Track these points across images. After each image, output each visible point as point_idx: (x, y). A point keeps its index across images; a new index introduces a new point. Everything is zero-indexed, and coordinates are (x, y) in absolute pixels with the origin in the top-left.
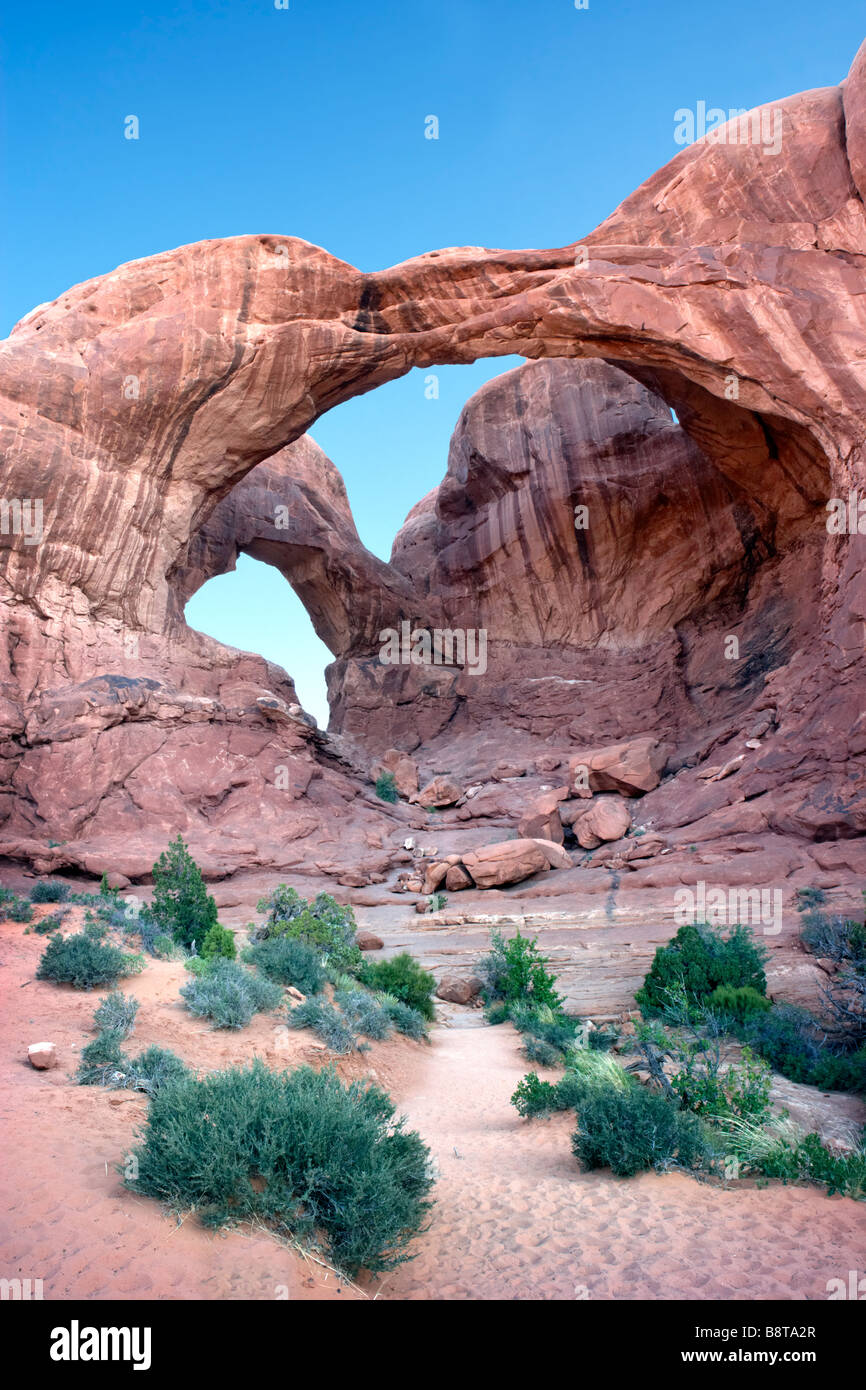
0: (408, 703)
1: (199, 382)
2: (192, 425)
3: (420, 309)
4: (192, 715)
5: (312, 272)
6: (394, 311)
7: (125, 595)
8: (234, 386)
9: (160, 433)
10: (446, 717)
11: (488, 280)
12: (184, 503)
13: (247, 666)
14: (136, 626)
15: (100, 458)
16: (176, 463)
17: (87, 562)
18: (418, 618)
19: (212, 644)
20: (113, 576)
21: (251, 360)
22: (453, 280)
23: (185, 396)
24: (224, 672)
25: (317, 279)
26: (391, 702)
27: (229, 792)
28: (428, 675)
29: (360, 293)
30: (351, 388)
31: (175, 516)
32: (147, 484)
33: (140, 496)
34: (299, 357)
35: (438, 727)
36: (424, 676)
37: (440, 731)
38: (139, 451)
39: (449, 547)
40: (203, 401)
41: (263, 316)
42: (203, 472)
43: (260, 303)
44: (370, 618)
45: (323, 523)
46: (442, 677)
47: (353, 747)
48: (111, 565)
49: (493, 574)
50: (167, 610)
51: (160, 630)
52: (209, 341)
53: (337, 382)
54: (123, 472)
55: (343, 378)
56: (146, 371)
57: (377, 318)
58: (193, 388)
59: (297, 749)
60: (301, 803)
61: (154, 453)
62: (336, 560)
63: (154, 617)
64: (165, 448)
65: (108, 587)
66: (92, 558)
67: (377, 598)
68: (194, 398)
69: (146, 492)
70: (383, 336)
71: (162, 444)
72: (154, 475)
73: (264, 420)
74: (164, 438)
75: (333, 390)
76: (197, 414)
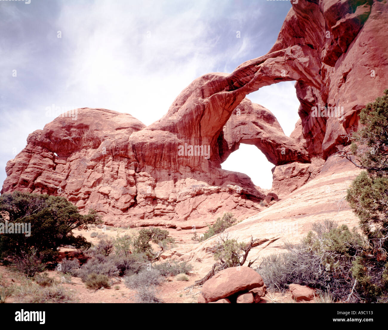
0: (294, 176)
1: (198, 115)
2: (201, 124)
3: (241, 81)
4: (212, 191)
6: (236, 83)
7: (198, 165)
8: (206, 113)
9: (195, 128)
10: (306, 179)
11: (251, 70)
14: (203, 172)
15: (184, 137)
16: (201, 134)
17: (187, 160)
20: (194, 162)
21: (207, 107)
22: (245, 72)
23: (196, 119)
24: (225, 179)
25: (216, 82)
26: (288, 177)
27: (217, 209)
29: (227, 82)
30: (234, 105)
32: (196, 140)
35: (303, 182)
36: (299, 167)
38: (192, 133)
40: (201, 119)
41: (207, 95)
42: (209, 133)
43: (206, 93)
46: (305, 167)
48: (193, 160)
49: (314, 133)
50: (209, 167)
52: (197, 106)
53: (230, 104)
54: (190, 139)
56: (187, 117)
57: (233, 86)
58: (197, 117)
60: (234, 210)
61: (195, 132)
63: (206, 169)
64: (197, 131)
65: (194, 165)
66: (188, 159)
68: (199, 119)
69: (196, 142)
71: (196, 130)
72: (197, 138)
73: (217, 118)
74: (196, 129)
75: (230, 106)
76: (201, 122)
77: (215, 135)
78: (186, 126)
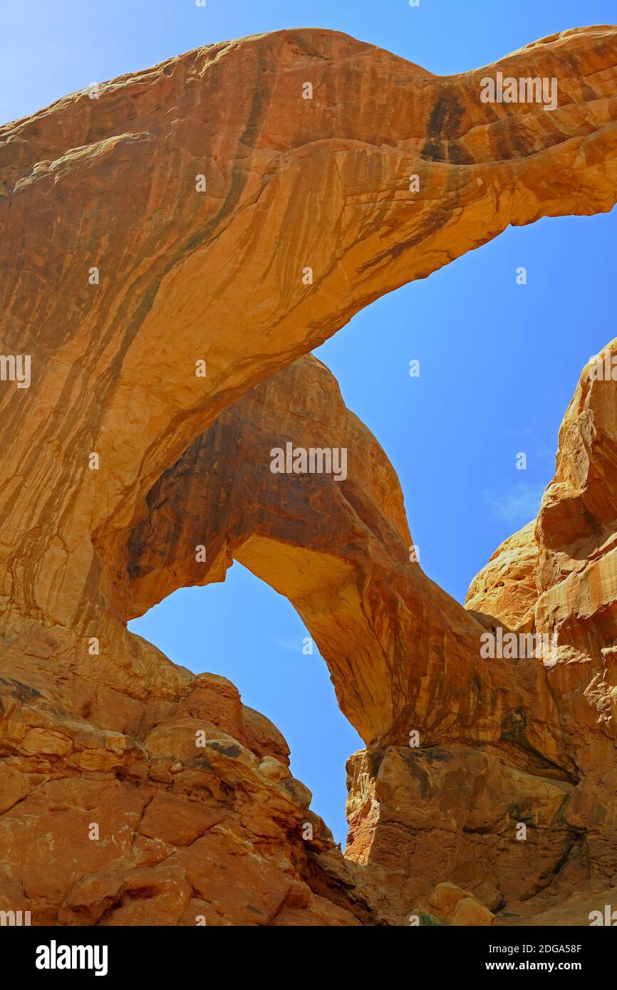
0: (482, 831)
1: (173, 225)
2: (159, 296)
3: (523, 128)
4: (85, 755)
5: (359, 75)
6: (482, 134)
7: (19, 554)
8: (227, 239)
10: (549, 864)
12: (136, 421)
13: (206, 696)
14: (29, 609)
16: (129, 355)
18: (504, 692)
19: (154, 658)
21: (255, 198)
23: (149, 246)
24: (166, 706)
25: (365, 87)
26: (454, 822)
28: (519, 787)
29: (429, 108)
30: (408, 257)
31: (119, 441)
32: (79, 382)
33: (65, 397)
34: (329, 195)
35: (535, 880)
36: (511, 787)
37: (539, 889)
38: (73, 327)
39: (555, 587)
40: (177, 259)
41: (278, 138)
43: (278, 119)
44: (425, 682)
45: (360, 526)
46: (542, 791)
47: (382, 890)
50: (86, 589)
51: (68, 621)
53: (388, 244)
54: (43, 357)
55: (397, 237)
56: (94, 203)
57: (453, 149)
58: (162, 233)
59: (264, 842)
61: (96, 333)
62: (377, 583)
63: (62, 596)
64: (112, 329)
67: (439, 650)
68: (161, 252)
69: (76, 392)
70: (462, 167)
71: (110, 322)
72: (90, 371)
73: (270, 303)
74: (113, 312)
75: (379, 259)
76: (166, 279)
77: (193, 411)
78: (62, 256)
